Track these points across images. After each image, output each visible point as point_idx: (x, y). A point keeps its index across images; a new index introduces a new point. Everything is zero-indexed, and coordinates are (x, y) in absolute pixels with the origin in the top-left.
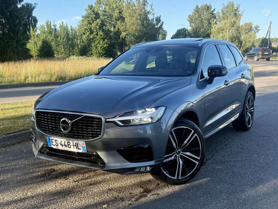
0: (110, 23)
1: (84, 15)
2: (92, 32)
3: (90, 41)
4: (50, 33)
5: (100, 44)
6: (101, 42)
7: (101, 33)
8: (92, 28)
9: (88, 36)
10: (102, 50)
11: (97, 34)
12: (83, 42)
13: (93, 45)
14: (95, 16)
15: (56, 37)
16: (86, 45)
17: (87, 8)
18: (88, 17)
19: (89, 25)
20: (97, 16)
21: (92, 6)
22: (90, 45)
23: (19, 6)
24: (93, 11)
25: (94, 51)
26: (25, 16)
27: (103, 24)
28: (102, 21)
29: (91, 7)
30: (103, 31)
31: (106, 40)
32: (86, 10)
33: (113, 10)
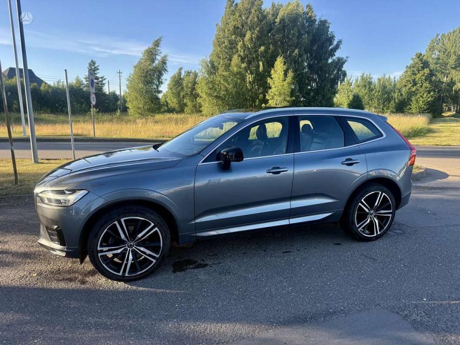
0: (442, 73)
1: (409, 65)
2: (415, 84)
3: (411, 94)
4: (365, 86)
5: (424, 97)
6: (425, 96)
7: (427, 84)
8: (416, 80)
9: (410, 89)
10: (425, 105)
11: (421, 86)
12: (401, 95)
13: (413, 99)
14: (422, 65)
15: (371, 90)
16: (404, 99)
17: (414, 57)
18: (413, 67)
19: (413, 76)
20: (425, 64)
21: (421, 54)
22: (409, 99)
23: (330, 61)
24: (421, 60)
25: (414, 106)
26: (334, 70)
27: (432, 74)
28: (431, 71)
29: (419, 56)
30: (431, 82)
31: (432, 93)
32: (412, 59)
33: (449, 56)
